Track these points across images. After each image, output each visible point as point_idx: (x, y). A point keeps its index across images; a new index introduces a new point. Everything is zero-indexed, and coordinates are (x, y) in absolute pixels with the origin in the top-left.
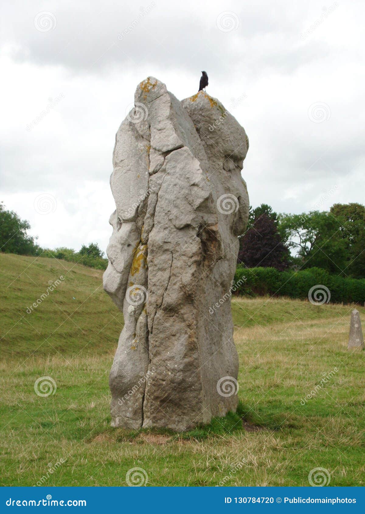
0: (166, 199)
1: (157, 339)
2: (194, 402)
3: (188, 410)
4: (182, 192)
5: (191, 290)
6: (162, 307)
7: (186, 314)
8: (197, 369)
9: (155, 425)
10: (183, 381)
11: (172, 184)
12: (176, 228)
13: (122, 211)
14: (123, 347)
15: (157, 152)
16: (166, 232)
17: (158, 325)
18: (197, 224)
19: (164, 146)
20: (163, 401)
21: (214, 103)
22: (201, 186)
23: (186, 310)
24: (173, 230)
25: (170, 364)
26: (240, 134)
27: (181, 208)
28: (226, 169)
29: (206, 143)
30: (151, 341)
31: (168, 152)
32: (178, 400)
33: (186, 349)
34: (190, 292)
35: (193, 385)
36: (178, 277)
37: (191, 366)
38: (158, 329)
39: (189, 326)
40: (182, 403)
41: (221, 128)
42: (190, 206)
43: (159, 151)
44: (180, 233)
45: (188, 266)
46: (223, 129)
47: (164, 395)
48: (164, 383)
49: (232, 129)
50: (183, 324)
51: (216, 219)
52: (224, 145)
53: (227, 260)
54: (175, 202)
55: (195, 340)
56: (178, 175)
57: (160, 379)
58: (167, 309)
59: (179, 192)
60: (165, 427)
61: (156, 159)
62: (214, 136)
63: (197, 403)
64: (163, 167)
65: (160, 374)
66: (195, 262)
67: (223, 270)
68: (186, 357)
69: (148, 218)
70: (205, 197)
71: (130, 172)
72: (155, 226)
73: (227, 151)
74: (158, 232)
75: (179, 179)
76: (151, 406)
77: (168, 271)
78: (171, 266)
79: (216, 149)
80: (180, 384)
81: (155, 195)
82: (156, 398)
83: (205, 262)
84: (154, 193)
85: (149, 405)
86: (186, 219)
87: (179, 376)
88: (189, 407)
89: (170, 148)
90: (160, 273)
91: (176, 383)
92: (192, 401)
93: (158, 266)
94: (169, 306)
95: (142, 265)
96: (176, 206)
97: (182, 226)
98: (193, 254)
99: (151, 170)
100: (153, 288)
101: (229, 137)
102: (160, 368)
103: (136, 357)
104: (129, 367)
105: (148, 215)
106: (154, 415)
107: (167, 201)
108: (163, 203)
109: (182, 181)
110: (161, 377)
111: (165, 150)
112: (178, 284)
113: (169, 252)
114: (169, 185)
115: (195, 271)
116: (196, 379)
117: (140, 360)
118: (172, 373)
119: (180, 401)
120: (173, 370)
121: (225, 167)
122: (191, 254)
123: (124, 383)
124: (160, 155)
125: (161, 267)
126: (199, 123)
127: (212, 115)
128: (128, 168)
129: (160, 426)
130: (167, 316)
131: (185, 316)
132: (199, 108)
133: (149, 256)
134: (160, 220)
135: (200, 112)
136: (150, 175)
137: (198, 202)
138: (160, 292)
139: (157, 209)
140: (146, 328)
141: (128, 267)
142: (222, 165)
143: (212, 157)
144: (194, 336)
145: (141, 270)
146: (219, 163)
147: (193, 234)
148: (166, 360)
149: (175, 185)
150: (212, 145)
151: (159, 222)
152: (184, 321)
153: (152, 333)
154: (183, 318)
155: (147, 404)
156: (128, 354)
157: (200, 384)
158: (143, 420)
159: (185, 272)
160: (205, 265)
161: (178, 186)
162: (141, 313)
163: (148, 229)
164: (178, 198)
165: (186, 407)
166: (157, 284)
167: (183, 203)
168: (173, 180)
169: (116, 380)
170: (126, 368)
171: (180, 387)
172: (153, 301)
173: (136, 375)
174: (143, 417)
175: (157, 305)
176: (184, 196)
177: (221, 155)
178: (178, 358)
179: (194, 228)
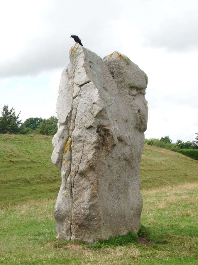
0: (80, 111)
1: (76, 191)
2: (96, 227)
3: (93, 232)
4: (88, 108)
5: (92, 163)
6: (78, 172)
7: (90, 177)
8: (97, 208)
9: (77, 239)
10: (89, 215)
11: (84, 103)
12: (85, 128)
13: (60, 119)
14: (60, 195)
15: (77, 85)
16: (81, 130)
17: (76, 183)
18: (96, 126)
19: (80, 82)
20: (80, 226)
21: (122, 57)
22: (97, 104)
23: (90, 175)
24: (84, 129)
25: (82, 205)
26: (140, 75)
27: (88, 117)
28: (131, 94)
29: (118, 80)
30: (73, 192)
31: (82, 85)
32: (87, 226)
33: (90, 196)
34: (92, 165)
35: (95, 217)
36: (86, 155)
37: (93, 206)
38: (76, 185)
39: (92, 184)
40: (90, 227)
41: (126, 71)
42: (92, 115)
43: (78, 85)
44: (88, 131)
45: (91, 150)
46: (127, 72)
47: (80, 222)
48: (80, 215)
49: (134, 72)
50: (89, 183)
51: (109, 123)
52: (128, 81)
53: (128, 146)
54: (84, 113)
55: (96, 192)
56: (86, 98)
57: (78, 213)
58: (80, 174)
59: (87, 108)
60: (82, 240)
61: (76, 89)
62: (122, 76)
63: (98, 228)
64: (80, 94)
65: (78, 210)
66: (95, 147)
67: (125, 151)
68: (91, 201)
69: (72, 122)
70: (100, 110)
71: (65, 97)
72: (75, 127)
73: (131, 84)
74: (77, 130)
75: (87, 100)
76: (74, 228)
77: (81, 152)
78: (83, 149)
79: (124, 83)
80: (87, 216)
81: (75, 110)
82: (77, 224)
83: (103, 147)
84: (75, 108)
85: (73, 228)
86: (90, 123)
87: (87, 212)
88: (93, 230)
89: (83, 83)
90: (77, 154)
91: (86, 216)
92: (95, 226)
93: (76, 149)
94: (82, 172)
95: (69, 149)
96: (85, 116)
97: (88, 127)
98: (94, 142)
99: (74, 95)
100: (74, 162)
101: (131, 76)
102: (78, 207)
103: (67, 201)
104: (63, 206)
105: (72, 121)
106: (76, 233)
107: (81, 113)
108: (79, 114)
109: (88, 101)
110: (78, 212)
111: (80, 84)
112: (86, 160)
113: (82, 142)
114: (82, 104)
115: (95, 152)
116: (97, 214)
117: (69, 202)
118: (83, 210)
119: (89, 226)
120: (84, 208)
121: (130, 93)
122: (92, 143)
123: (61, 214)
124: (78, 87)
125: (78, 150)
126: (114, 69)
127: (120, 64)
128: (63, 95)
129: (79, 240)
130: (81, 178)
131: (90, 178)
132: (113, 60)
133: (72, 144)
134: (77, 123)
135: (114, 63)
136: (74, 98)
137: (96, 113)
138: (77, 164)
139: (76, 117)
140: (70, 184)
141: (62, 150)
142: (128, 92)
143: (122, 88)
144: (95, 189)
145: (68, 152)
146: (126, 91)
147: (94, 131)
148: (81, 202)
149: (85, 104)
150: (121, 81)
151: (77, 125)
152: (89, 181)
153: (73, 187)
154: (88, 179)
155: (72, 227)
156: (63, 198)
157: (100, 217)
158: (71, 235)
159: (90, 153)
160: (103, 149)
161: (86, 104)
162: (68, 176)
163: (72, 129)
164: (86, 111)
165: (92, 229)
166: (76, 159)
167: (89, 114)
168: (84, 101)
169: (57, 212)
170: (62, 206)
171: (88, 218)
172: (74, 169)
173: (67, 210)
174: (71, 234)
175: (76, 171)
176: (89, 110)
177: (127, 86)
178: (86, 202)
179: (94, 128)
